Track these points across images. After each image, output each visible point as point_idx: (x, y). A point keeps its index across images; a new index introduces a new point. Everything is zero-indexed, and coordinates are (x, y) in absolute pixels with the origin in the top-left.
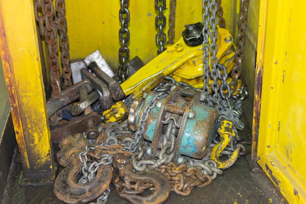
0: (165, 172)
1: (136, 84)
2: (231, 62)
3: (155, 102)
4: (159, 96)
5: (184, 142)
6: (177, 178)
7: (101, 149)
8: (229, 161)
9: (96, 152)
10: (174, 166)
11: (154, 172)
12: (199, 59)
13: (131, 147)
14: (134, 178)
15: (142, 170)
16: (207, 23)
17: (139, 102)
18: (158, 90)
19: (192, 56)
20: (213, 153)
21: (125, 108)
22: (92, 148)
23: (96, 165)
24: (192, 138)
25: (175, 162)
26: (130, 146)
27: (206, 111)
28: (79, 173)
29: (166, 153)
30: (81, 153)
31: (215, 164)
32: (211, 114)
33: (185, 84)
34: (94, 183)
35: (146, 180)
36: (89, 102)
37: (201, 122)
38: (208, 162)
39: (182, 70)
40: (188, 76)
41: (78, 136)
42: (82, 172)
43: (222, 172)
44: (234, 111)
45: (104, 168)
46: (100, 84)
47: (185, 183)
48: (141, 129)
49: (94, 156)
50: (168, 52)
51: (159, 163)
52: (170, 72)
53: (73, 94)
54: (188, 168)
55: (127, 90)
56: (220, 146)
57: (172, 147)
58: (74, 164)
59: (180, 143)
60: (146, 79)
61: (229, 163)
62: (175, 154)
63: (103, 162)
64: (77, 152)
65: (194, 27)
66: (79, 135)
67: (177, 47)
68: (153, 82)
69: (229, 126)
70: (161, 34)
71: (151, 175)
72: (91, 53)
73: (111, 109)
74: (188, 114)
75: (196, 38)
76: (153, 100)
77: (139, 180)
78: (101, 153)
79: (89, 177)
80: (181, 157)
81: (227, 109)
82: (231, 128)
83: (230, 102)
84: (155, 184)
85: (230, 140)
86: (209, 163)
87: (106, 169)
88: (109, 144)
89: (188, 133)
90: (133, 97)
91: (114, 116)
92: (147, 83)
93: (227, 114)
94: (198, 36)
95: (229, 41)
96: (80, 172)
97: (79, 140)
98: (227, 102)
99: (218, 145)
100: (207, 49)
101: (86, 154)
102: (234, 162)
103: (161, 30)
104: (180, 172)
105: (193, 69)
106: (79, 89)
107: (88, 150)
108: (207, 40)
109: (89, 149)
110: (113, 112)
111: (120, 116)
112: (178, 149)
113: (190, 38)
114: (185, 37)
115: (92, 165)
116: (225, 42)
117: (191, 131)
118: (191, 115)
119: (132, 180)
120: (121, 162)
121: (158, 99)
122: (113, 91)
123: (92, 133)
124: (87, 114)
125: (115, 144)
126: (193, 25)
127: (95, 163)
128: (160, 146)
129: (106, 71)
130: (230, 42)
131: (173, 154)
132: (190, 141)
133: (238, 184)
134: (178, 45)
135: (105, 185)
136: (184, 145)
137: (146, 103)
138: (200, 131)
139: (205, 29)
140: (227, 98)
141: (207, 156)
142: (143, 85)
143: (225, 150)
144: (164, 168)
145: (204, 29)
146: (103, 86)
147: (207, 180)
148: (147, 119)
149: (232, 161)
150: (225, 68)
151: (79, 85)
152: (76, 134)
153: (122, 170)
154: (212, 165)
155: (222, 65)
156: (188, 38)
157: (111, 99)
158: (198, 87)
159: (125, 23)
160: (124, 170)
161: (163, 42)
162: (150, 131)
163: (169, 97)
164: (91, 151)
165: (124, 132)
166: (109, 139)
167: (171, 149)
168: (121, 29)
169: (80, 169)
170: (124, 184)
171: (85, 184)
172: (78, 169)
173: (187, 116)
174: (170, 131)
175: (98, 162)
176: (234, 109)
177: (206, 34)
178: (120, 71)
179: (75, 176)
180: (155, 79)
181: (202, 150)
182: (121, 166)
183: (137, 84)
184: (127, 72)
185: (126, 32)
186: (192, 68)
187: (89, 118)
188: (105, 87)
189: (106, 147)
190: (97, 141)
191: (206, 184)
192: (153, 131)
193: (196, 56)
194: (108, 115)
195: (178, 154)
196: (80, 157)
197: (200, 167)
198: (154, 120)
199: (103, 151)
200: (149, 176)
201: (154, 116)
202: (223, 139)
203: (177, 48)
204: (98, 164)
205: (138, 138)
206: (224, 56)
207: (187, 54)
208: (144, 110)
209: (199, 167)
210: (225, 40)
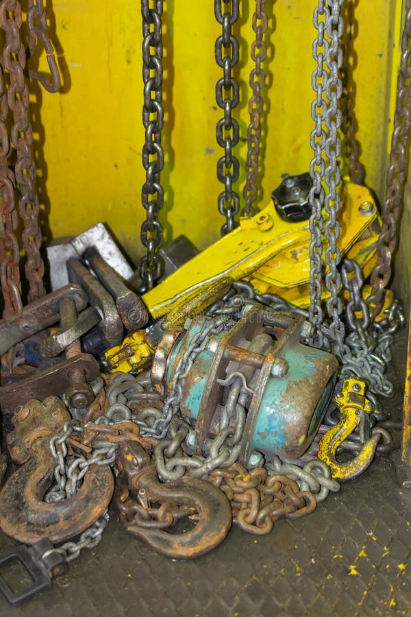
0: (221, 484)
1: (175, 296)
2: (371, 256)
3: (207, 339)
4: (216, 327)
5: (261, 424)
6: (244, 498)
7: (96, 431)
8: (354, 464)
9: (85, 436)
10: (241, 471)
11: (199, 483)
12: (305, 248)
13: (156, 429)
14: (157, 494)
15: (175, 479)
16: (319, 179)
17: (174, 338)
18: (218, 311)
19: (290, 241)
20: (324, 446)
21: (151, 345)
22: (78, 429)
23: (81, 466)
24: (278, 418)
25: (243, 465)
26: (154, 427)
27: (309, 361)
28: (48, 479)
29: (224, 444)
30: (54, 438)
31: (326, 470)
32: (321, 369)
33: (275, 299)
34: (76, 502)
35: (182, 500)
36: (76, 332)
37: (297, 384)
38: (311, 464)
39: (269, 269)
40: (281, 283)
41: (51, 401)
42: (54, 477)
43: (338, 486)
44: (373, 356)
45: (97, 472)
46: (101, 296)
47: (260, 509)
48: (176, 394)
49: (81, 446)
50: (242, 231)
51: (209, 466)
52: (244, 274)
53: (47, 312)
54: (270, 476)
55: (157, 307)
56: (338, 432)
57: (239, 432)
58: (39, 459)
59: (253, 427)
60: (195, 287)
61: (354, 469)
62: (243, 448)
63: (97, 459)
64: (46, 436)
65: (296, 182)
66: (54, 399)
67: (260, 222)
68: (206, 294)
69: (359, 391)
70: (228, 195)
71: (193, 489)
72: (87, 230)
73: (122, 347)
74: (272, 368)
75: (299, 206)
76: (203, 334)
77: (167, 498)
78: (95, 439)
79: (68, 488)
80: (255, 454)
81: (359, 353)
82: (362, 394)
83: (366, 337)
84: (200, 508)
85: (359, 419)
86: (313, 468)
87: (103, 474)
88: (111, 420)
89: (271, 406)
90: (165, 325)
91: (128, 361)
92: (194, 298)
93: (356, 364)
94: (303, 203)
95: (368, 211)
96: (51, 477)
97: (52, 411)
98: (360, 338)
99: (335, 430)
100: (318, 232)
101: (65, 441)
102: (365, 466)
103: (228, 187)
104: (251, 484)
105: (292, 268)
106: (58, 302)
107: (68, 433)
108: (319, 213)
109: (70, 430)
110: (126, 353)
111: (139, 360)
112: (248, 438)
113: (288, 206)
114: (276, 203)
115: (74, 465)
116: (359, 213)
117: (276, 402)
118: (277, 370)
119: (154, 499)
120: (133, 460)
121: (212, 333)
122: (124, 313)
123: (79, 397)
124: (71, 357)
125: (124, 421)
126: (295, 178)
127: (82, 459)
128: (214, 430)
129: (117, 266)
130: (370, 214)
131: (240, 446)
132: (274, 423)
133: (371, 512)
134: (262, 218)
135: (97, 507)
136: (262, 431)
137: (189, 340)
138: (294, 403)
139: (316, 190)
140: (360, 329)
141: (310, 453)
142: (187, 301)
143: (348, 439)
144: (219, 476)
145: (312, 190)
146: (106, 301)
147: (306, 502)
148: (188, 375)
149: (361, 464)
150: (359, 266)
151: (58, 296)
152: (47, 399)
153: (134, 476)
154: (319, 470)
155: (353, 261)
156: (282, 204)
157: (120, 327)
158: (302, 305)
159: (153, 173)
160: (139, 477)
161: (233, 210)
162: (193, 398)
163: (235, 330)
164: (74, 434)
165: (144, 396)
166: (112, 409)
167: (236, 438)
168: (145, 184)
169: (52, 470)
170: (136, 507)
171: (59, 503)
172: (47, 470)
173: (268, 373)
174: (235, 400)
175: (87, 459)
176: (373, 352)
177: (317, 200)
178: (143, 268)
179: (40, 485)
180: (211, 290)
181: (298, 442)
182: (133, 469)
183: (178, 296)
184: (159, 270)
185: (155, 190)
186: (290, 266)
187: (75, 366)
188: (108, 303)
189: (106, 427)
190: (90, 413)
191: (304, 510)
192: (200, 398)
193: (299, 242)
194: (116, 359)
195: (248, 448)
196: (52, 447)
197: (295, 474)
198: (203, 378)
199: (99, 435)
200: (188, 491)
201: (203, 369)
202: (346, 417)
203: (259, 224)
204: (86, 464)
205: (170, 412)
206: (357, 242)
207: (279, 238)
208: (184, 354)
209: (293, 476)
210: (360, 209)
